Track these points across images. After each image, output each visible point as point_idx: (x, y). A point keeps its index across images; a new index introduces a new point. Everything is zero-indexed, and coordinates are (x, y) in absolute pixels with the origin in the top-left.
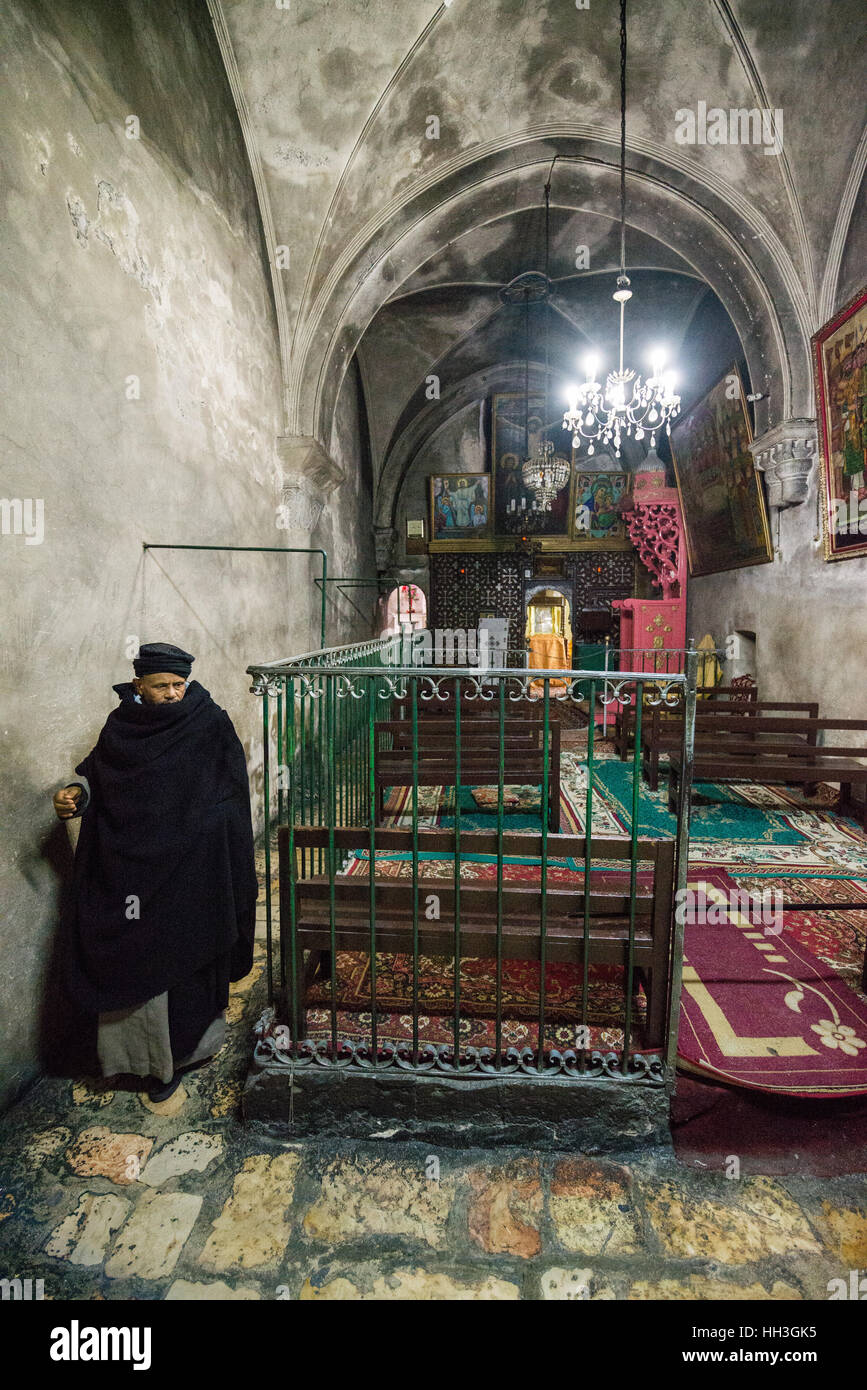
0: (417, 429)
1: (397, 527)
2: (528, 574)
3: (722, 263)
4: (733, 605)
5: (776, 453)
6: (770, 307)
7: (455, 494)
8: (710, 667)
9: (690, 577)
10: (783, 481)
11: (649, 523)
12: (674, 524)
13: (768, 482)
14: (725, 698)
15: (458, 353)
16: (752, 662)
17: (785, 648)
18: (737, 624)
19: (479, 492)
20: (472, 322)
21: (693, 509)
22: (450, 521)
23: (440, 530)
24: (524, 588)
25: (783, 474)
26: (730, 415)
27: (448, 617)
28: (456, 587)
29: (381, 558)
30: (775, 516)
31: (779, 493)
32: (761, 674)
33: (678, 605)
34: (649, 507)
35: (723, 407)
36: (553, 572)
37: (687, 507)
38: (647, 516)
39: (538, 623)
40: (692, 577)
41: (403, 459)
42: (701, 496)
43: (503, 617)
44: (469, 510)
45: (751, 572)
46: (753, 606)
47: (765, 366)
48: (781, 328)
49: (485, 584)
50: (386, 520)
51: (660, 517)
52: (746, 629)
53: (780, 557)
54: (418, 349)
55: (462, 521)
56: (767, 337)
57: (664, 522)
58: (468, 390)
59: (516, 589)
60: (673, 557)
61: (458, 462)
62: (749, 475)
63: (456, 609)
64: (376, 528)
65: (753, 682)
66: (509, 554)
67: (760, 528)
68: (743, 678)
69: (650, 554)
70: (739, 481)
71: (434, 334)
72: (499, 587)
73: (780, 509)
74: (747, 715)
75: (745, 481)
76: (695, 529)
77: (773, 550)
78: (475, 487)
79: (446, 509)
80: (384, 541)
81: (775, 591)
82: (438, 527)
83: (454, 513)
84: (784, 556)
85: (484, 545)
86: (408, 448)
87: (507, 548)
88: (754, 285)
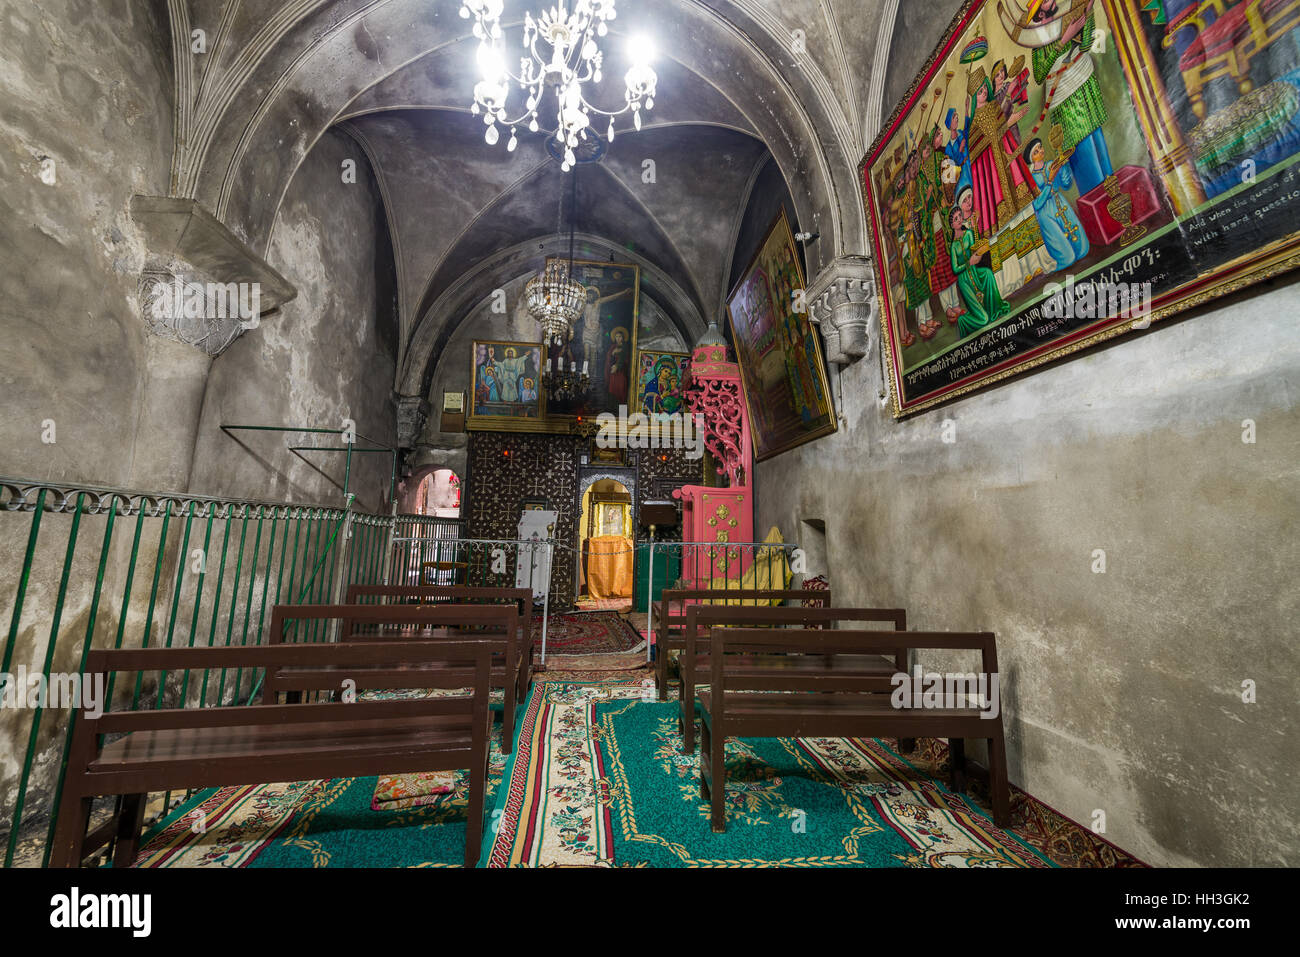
0: (461, 290)
1: (432, 399)
2: (584, 460)
3: (762, 95)
4: (798, 491)
5: (830, 297)
6: (812, 137)
7: (501, 364)
8: (778, 566)
9: (755, 461)
10: (841, 333)
11: (709, 399)
12: (736, 402)
13: (824, 334)
14: (797, 604)
15: (506, 209)
16: (824, 559)
17: (858, 537)
18: (804, 511)
19: (530, 364)
20: (517, 174)
21: (754, 383)
22: (494, 394)
23: (481, 404)
24: (579, 476)
25: (839, 321)
26: (782, 267)
27: (485, 508)
28: (498, 472)
29: (405, 434)
30: (835, 378)
31: (837, 346)
32: (834, 573)
33: (742, 494)
34: (708, 382)
35: (775, 262)
36: (613, 459)
37: (748, 381)
38: (706, 392)
39: (607, 522)
40: (758, 462)
41: (442, 320)
42: (760, 367)
43: (552, 509)
44: (517, 383)
45: (815, 448)
46: (819, 487)
47: (812, 205)
48: (826, 158)
49: (533, 469)
50: (414, 386)
51: (720, 393)
52: (814, 517)
53: (845, 425)
54: (456, 196)
55: (509, 395)
56: (813, 171)
57: (725, 399)
58: (523, 256)
59: (570, 477)
60: (736, 437)
61: (510, 333)
62: (805, 332)
63: (496, 499)
64: (398, 396)
65: (826, 585)
66: (562, 436)
67: (820, 394)
68: (814, 580)
69: (715, 438)
70: (795, 341)
71: (474, 181)
72: (550, 474)
73: (841, 367)
74: (820, 627)
75: (801, 340)
76: (758, 408)
77: (836, 417)
78: (525, 357)
79: (490, 381)
80: (409, 412)
81: (841, 466)
82: (480, 400)
83: (499, 386)
84: (848, 423)
85: (534, 424)
86: (449, 310)
87: (559, 429)
88: (795, 114)
